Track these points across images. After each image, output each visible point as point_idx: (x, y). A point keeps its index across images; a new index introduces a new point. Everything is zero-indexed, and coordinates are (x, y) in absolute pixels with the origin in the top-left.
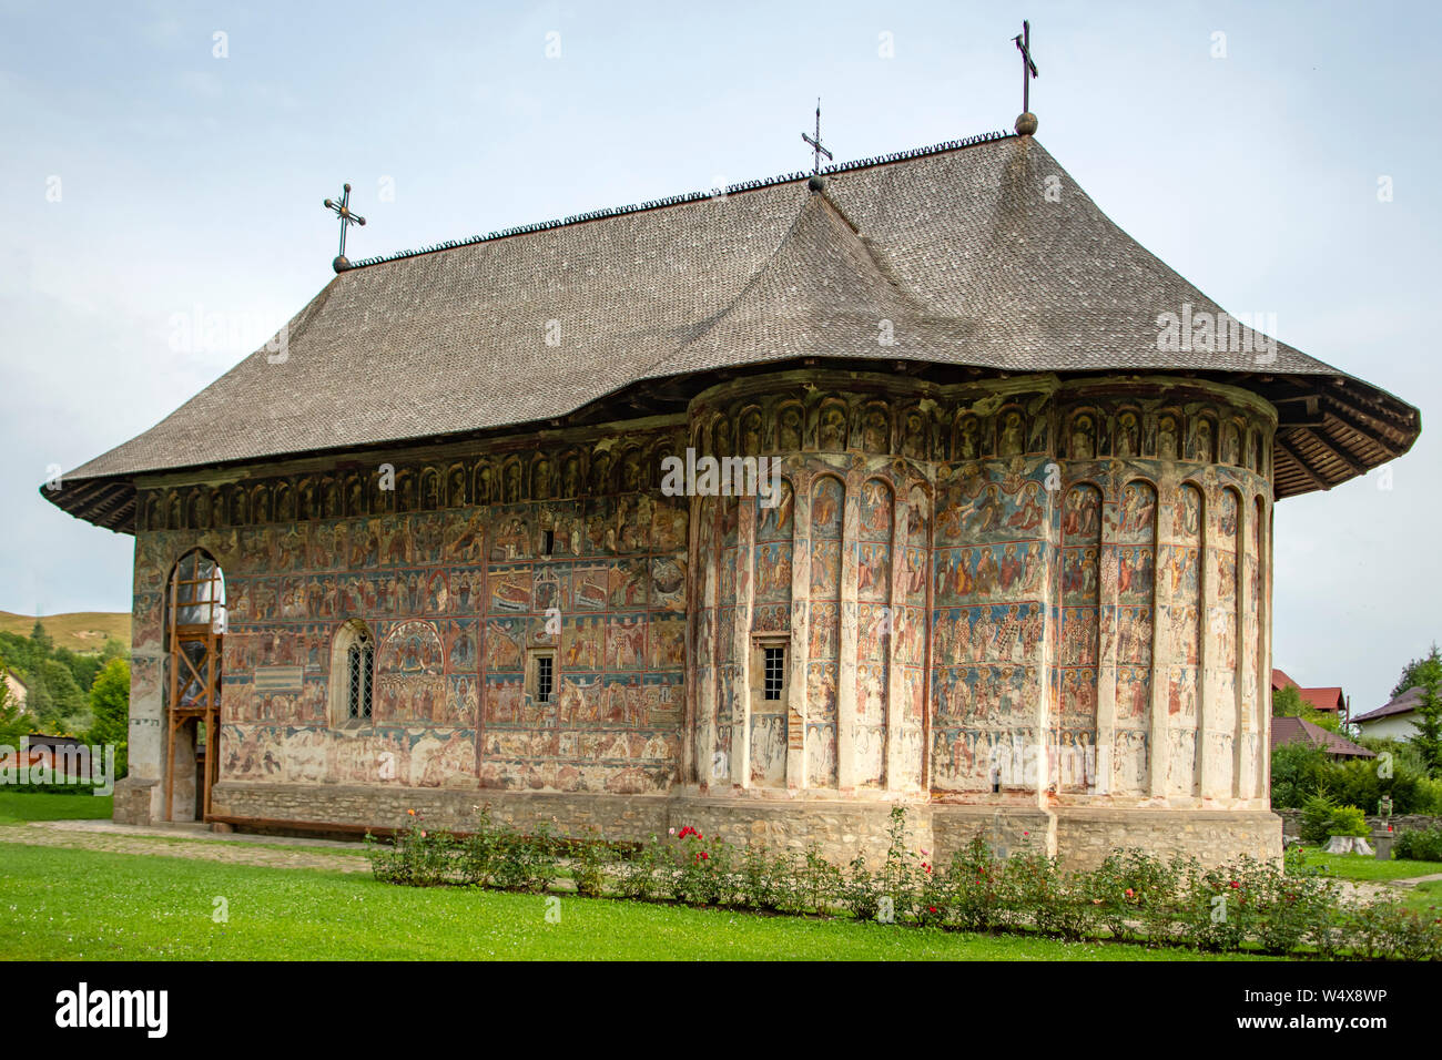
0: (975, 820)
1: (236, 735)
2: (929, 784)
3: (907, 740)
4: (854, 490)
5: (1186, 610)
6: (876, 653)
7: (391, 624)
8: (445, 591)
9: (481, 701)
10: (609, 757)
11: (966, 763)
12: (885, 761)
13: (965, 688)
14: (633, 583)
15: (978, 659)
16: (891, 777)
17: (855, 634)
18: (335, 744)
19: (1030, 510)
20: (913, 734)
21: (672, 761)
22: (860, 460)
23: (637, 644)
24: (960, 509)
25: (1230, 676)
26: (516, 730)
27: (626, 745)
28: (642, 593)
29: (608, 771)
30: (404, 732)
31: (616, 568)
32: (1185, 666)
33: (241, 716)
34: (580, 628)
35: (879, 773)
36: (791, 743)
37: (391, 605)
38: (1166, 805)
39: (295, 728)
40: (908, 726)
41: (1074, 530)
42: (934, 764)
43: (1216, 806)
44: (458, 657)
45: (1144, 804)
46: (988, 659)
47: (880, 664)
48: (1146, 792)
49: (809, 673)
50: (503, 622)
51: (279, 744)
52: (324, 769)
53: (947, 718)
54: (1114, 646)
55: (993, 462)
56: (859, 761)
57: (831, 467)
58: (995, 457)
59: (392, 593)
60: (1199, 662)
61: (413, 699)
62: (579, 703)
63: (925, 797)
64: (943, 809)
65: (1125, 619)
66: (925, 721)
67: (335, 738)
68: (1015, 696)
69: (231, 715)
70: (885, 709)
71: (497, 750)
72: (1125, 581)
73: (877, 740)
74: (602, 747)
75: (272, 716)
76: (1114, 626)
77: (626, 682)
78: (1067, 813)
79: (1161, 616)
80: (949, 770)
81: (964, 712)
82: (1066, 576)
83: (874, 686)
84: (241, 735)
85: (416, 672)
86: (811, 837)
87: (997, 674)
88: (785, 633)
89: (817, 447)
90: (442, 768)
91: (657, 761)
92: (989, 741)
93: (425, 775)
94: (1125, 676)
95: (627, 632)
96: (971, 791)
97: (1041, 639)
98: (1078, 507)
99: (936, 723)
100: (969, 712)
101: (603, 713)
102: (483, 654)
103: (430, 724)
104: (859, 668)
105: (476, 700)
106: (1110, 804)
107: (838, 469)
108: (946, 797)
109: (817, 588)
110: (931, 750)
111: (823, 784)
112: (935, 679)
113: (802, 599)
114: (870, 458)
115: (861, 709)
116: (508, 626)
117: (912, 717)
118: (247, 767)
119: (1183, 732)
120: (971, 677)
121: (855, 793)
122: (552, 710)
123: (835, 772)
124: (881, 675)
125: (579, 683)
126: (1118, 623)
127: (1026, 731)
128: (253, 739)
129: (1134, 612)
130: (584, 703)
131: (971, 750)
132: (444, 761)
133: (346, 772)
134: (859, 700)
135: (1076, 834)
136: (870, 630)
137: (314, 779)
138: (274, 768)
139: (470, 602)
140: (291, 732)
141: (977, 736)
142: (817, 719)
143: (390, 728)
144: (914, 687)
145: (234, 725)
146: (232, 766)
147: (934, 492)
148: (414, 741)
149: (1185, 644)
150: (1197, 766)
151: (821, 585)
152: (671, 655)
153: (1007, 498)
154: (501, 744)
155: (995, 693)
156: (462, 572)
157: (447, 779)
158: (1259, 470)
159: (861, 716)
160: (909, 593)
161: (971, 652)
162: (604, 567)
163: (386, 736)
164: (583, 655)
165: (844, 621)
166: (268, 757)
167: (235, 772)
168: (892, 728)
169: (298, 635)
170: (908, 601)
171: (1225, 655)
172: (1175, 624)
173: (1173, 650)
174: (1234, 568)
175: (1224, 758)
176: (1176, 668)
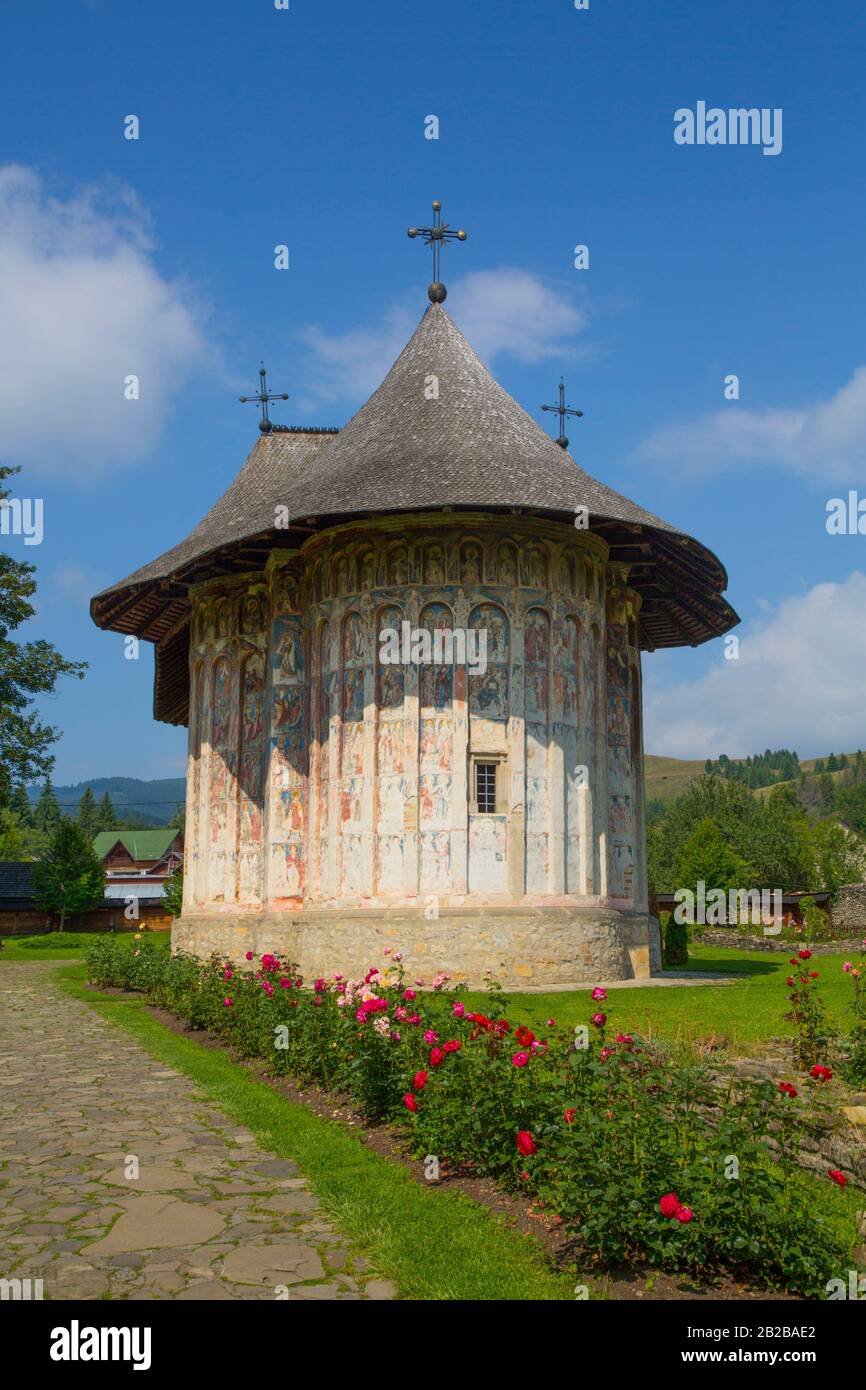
32: (354, 776)
117: (251, 842)
119: (352, 837)
149: (354, 756)
170: (246, 747)
171: (390, 761)
172: (348, 740)
173: (345, 763)
174: (402, 677)
175: (391, 858)
176: (347, 779)
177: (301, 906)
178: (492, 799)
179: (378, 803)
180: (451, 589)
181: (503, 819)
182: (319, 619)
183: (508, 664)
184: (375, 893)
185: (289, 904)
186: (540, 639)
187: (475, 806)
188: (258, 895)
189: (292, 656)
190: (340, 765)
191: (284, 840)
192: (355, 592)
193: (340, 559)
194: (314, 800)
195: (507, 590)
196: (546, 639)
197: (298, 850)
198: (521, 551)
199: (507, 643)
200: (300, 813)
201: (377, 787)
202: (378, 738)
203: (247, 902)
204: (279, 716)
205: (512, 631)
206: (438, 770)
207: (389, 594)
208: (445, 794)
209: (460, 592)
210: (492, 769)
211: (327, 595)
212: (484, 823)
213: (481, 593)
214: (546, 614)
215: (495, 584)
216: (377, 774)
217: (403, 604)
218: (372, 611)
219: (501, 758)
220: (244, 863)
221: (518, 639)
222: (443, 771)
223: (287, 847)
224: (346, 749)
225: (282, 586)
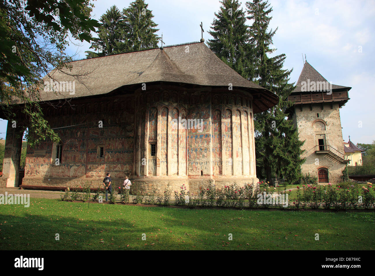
0: (198, 182)
1: (29, 166)
2: (188, 174)
3: (183, 164)
4: (170, 110)
5: (238, 136)
6: (176, 145)
7: (66, 140)
8: (79, 132)
9: (87, 157)
10: (116, 170)
11: (195, 169)
12: (178, 169)
13: (195, 153)
14: (122, 130)
15: (197, 146)
16: (179, 173)
17: (171, 141)
18: (53, 168)
19: (207, 115)
20: (184, 163)
21: (131, 171)
22: (172, 104)
23: (123, 144)
24: (193, 114)
25: (248, 149)
26: (95, 164)
27: (120, 167)
28: (124, 133)
29: (116, 173)
30: (69, 165)
31: (118, 127)
32: (239, 147)
33: (31, 162)
34: (110, 140)
35: (177, 172)
36: (157, 165)
37: (67, 136)
38: (237, 177)
39: (43, 164)
40: (183, 161)
41: (215, 119)
42: (188, 170)
43: (246, 177)
44: (82, 147)
45: (232, 177)
46: (199, 146)
47: (177, 148)
48: (233, 174)
49: (161, 150)
50: (92, 139)
51: (39, 168)
52: (50, 174)
53: (191, 159)
54: (225, 143)
55: (199, 105)
56: (173, 169)
57: (165, 105)
58: (199, 104)
59: (67, 133)
60: (242, 147)
61: (71, 157)
62: (109, 157)
63: (187, 177)
64: (190, 180)
65: (227, 137)
66: (186, 160)
67: (53, 166)
68: (205, 154)
69: (28, 161)
70: (178, 158)
71: (90, 168)
72: (226, 130)
73: (176, 164)
74: (115, 167)
75: (38, 161)
76: (225, 139)
77: (120, 152)
78: (217, 180)
79: (234, 137)
80: (192, 171)
81: (194, 158)
82: (214, 129)
83: (176, 153)
84: (30, 166)
85: (72, 151)
86: (162, 187)
87: (201, 149)
88: (155, 141)
89: (162, 100)
90: (78, 173)
91: (127, 170)
92: (200, 164)
93: (73, 174)
94: (227, 150)
95: (120, 141)
96: (197, 175)
97: (210, 142)
98: (216, 114)
99: (189, 161)
100: (196, 158)
101: (115, 159)
102: (88, 146)
103: (75, 163)
104: (172, 149)
105: (86, 157)
106: (226, 177)
107: (167, 105)
108: (191, 177)
109: (163, 131)
110: (188, 167)
111: (165, 175)
112: (188, 151)
113: (160, 133)
114: (173, 103)
115: (173, 158)
116: (94, 140)
117: (184, 159)
118: (31, 174)
119: (239, 161)
120: (196, 150)
121: (172, 176)
122: (103, 159)
123: (167, 172)
124: (177, 150)
125: (109, 153)
126: (226, 138)
127: (208, 162)
128: (33, 167)
129: (229, 136)
130: (110, 157)
131: (196, 166)
132: (78, 171)
133: (55, 174)
134: (172, 156)
135: (219, 184)
136: (174, 140)
137: (47, 176)
138: (38, 174)
139: (85, 135)
140: (42, 165)
141: (197, 163)
142: (163, 160)
143: (66, 164)
144: (184, 153)
145: (29, 164)
146: (28, 173)
147: (187, 111)
148: (71, 167)
149: (239, 143)
150: (242, 168)
151: (164, 130)
152: (130, 146)
153: (202, 112)
154: (92, 167)
155: (201, 153)
156: (83, 128)
157: (79, 175)
158: (250, 108)
159: (173, 159)
160: (182, 132)
161: (196, 145)
162: (115, 127)
163: (65, 166)
164: (110, 146)
165: (169, 138)
166: (36, 171)
167: (28, 175)
168: (179, 162)
169: (45, 142)
172: (237, 139)
176: (237, 148)
192: (239, 105)
217: (248, 111)
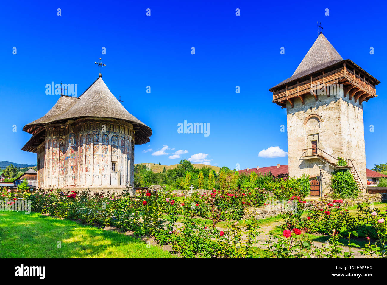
72: (81, 151)
107: (50, 139)
114: (54, 137)
170: (60, 157)
171: (96, 161)
172: (87, 157)
173: (86, 162)
174: (99, 147)
175: (96, 178)
176: (87, 165)
177: (75, 187)
178: (115, 169)
179: (93, 169)
180: (108, 132)
181: (117, 173)
182: (81, 135)
183: (118, 146)
184: (93, 185)
185: (73, 187)
186: (123, 142)
187: (112, 170)
188: (63, 185)
189: (73, 141)
190: (85, 162)
191: (72, 175)
192: (89, 130)
193: (85, 124)
194: (79, 168)
195: (118, 133)
196: (124, 143)
197: (74, 177)
198: (121, 127)
199: (118, 142)
200: (75, 170)
201: (93, 166)
202: (94, 158)
203: (61, 186)
204: (71, 152)
205: (119, 140)
206: (105, 164)
207: (97, 132)
208: (107, 168)
209: (110, 133)
210: (115, 164)
211: (83, 130)
212: (113, 173)
213: (114, 133)
214: (125, 138)
215: (116, 132)
216: (93, 164)
217: (99, 134)
218: (93, 134)
219: (117, 162)
220: (60, 179)
221: (120, 142)
222: (106, 164)
223: (72, 176)
224: (87, 159)
225: (71, 128)
